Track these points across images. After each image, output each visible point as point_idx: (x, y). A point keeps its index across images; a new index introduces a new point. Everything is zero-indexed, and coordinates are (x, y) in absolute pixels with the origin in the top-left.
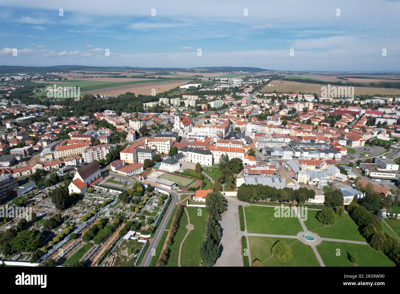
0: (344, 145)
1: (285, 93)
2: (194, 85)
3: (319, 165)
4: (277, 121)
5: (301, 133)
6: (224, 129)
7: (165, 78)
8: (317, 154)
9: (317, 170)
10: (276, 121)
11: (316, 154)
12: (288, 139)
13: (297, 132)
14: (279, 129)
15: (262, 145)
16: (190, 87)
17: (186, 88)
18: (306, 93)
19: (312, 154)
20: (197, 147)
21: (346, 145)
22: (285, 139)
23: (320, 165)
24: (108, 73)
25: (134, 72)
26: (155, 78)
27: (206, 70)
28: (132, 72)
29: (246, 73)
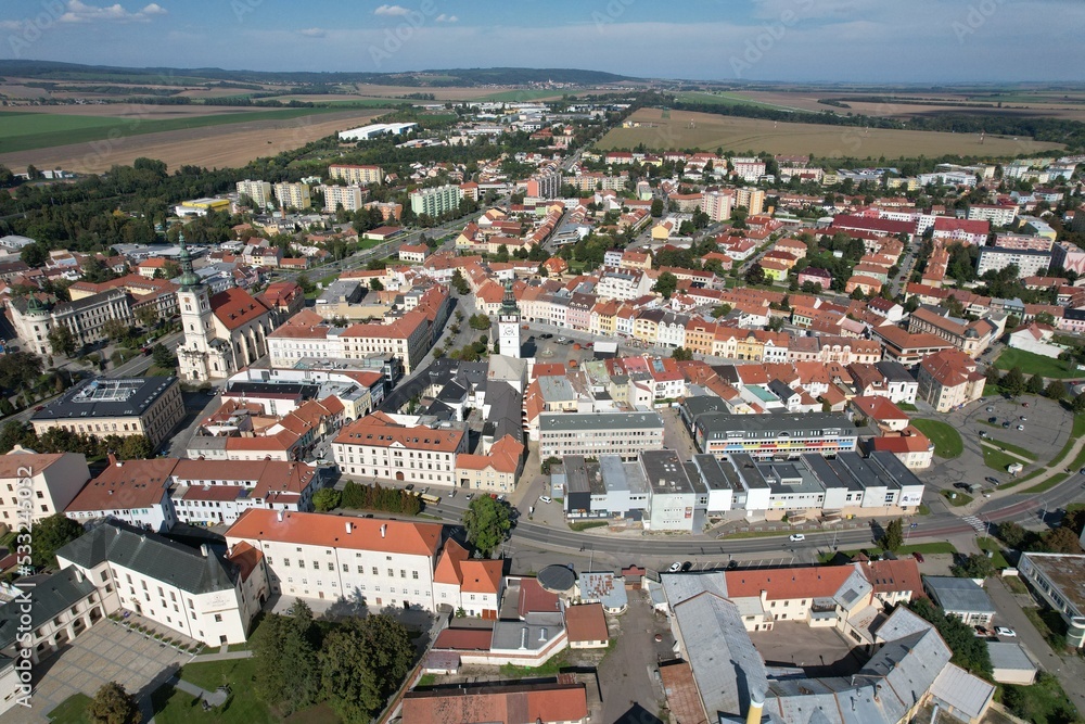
0: (908, 402)
1: (672, 152)
2: (387, 127)
3: (831, 593)
4: (635, 281)
5: (729, 341)
7: (311, 105)
8: (811, 494)
9: (822, 620)
10: (633, 280)
11: (805, 495)
12: (676, 382)
13: (713, 335)
14: (643, 320)
15: (555, 440)
16: (371, 135)
17: (360, 138)
18: (737, 153)
19: (787, 495)
20: (219, 483)
21: (912, 402)
22: (664, 383)
23: (838, 597)
24: (135, 90)
25: (224, 85)
26: (280, 105)
27: (446, 78)
28: (218, 85)
29: (567, 85)
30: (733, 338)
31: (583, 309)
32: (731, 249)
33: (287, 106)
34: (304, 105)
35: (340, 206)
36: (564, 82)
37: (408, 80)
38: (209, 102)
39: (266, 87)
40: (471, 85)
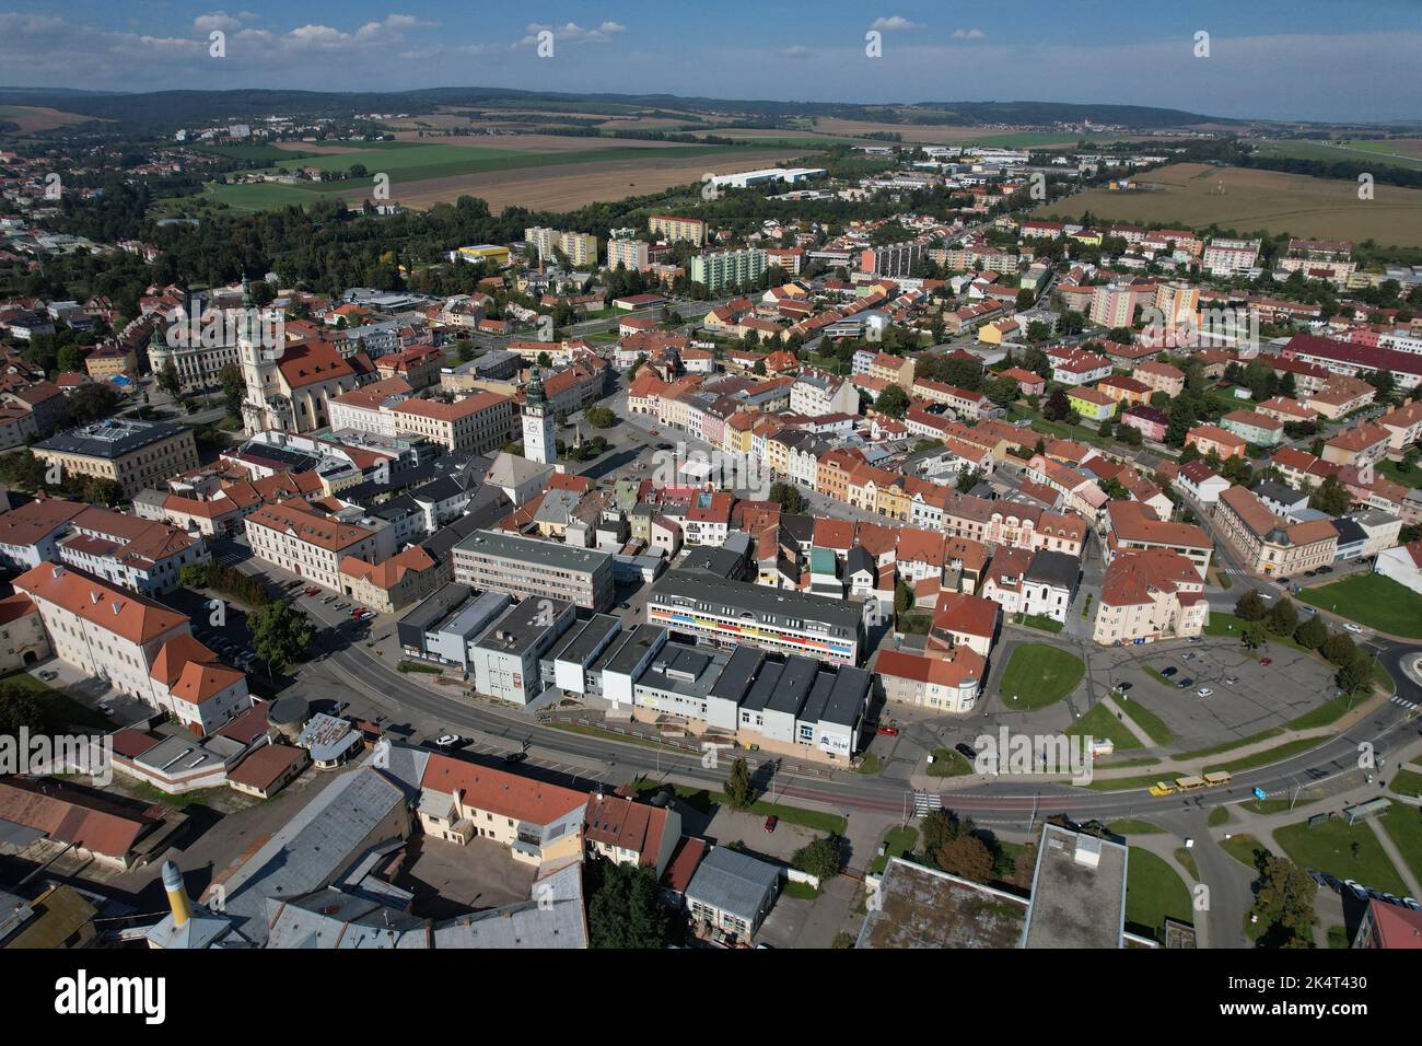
0: (1053, 616)
1: (1124, 226)
2: (779, 173)
4: (832, 392)
6: (449, 425)
7: (730, 142)
8: (691, 699)
10: (829, 389)
11: (685, 698)
12: (716, 525)
13: (847, 474)
14: (775, 442)
16: (750, 181)
17: (735, 185)
21: (1061, 618)
22: (700, 524)
23: (547, 829)
24: (558, 120)
25: (658, 115)
26: (695, 140)
27: (942, 112)
28: (651, 115)
29: (1111, 129)
30: (871, 483)
31: (717, 417)
32: (1062, 367)
33: (703, 141)
34: (721, 141)
35: (621, 265)
36: (1108, 123)
37: (888, 114)
38: (620, 135)
39: (704, 118)
40: (970, 124)
